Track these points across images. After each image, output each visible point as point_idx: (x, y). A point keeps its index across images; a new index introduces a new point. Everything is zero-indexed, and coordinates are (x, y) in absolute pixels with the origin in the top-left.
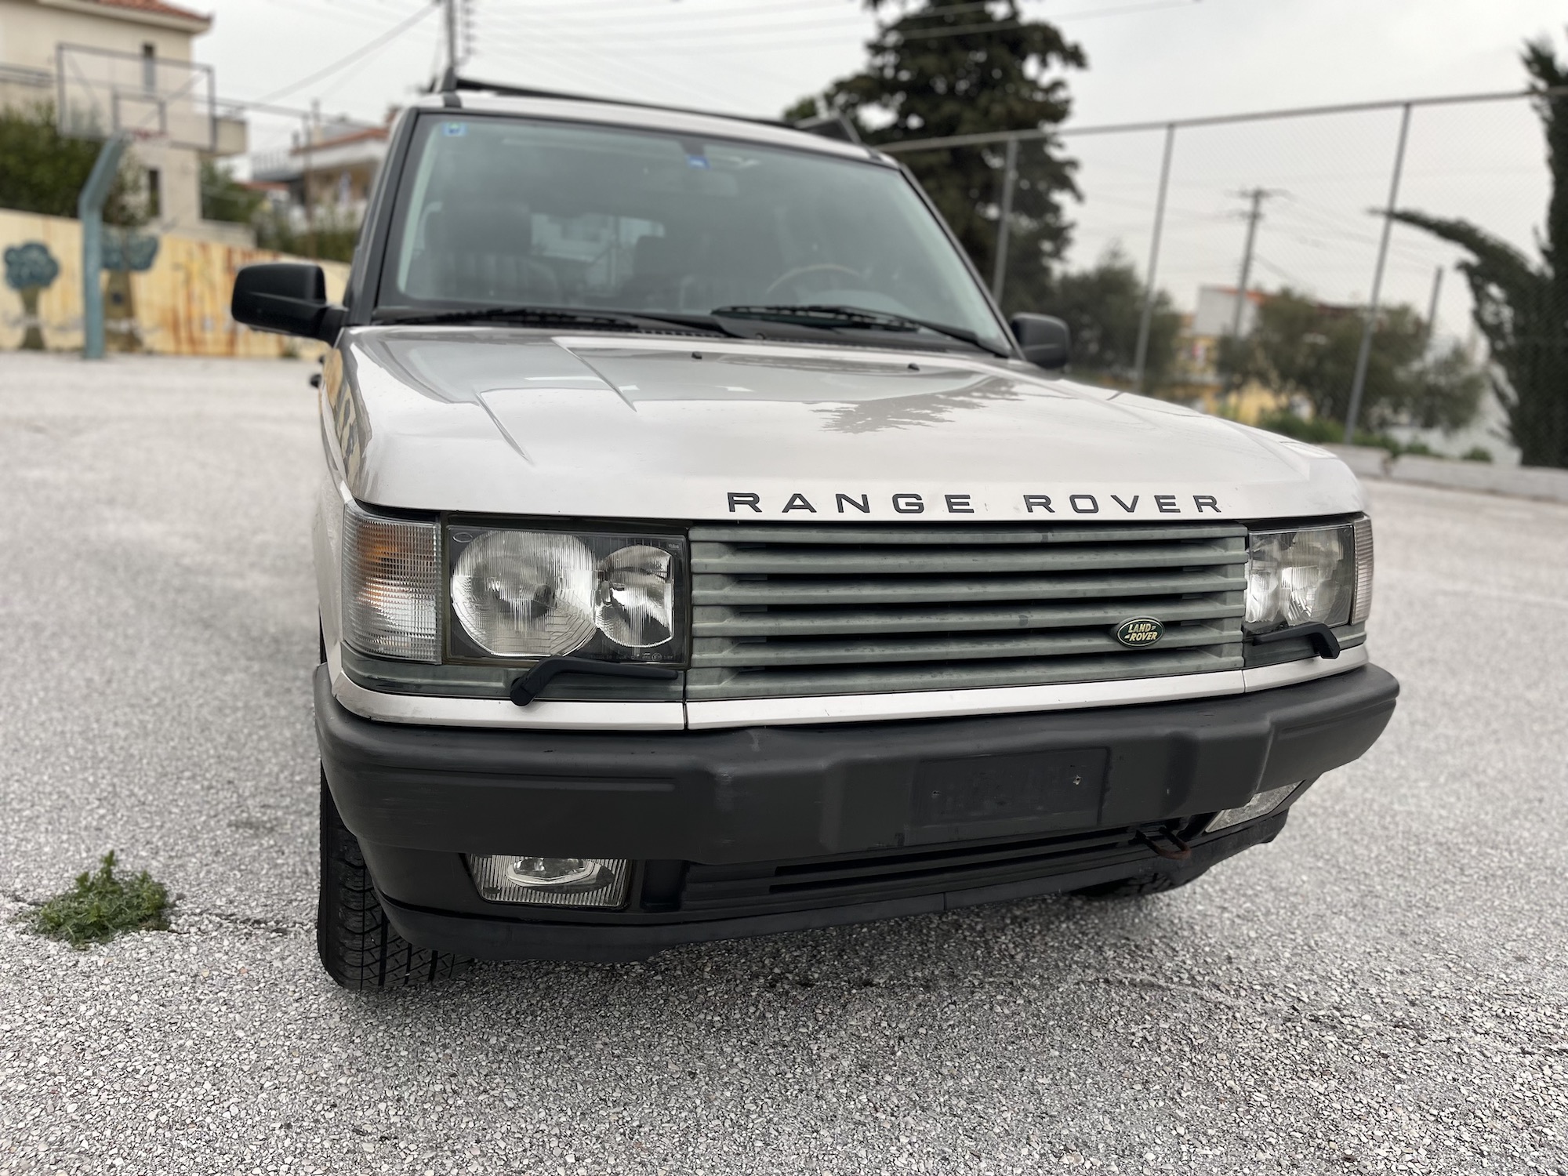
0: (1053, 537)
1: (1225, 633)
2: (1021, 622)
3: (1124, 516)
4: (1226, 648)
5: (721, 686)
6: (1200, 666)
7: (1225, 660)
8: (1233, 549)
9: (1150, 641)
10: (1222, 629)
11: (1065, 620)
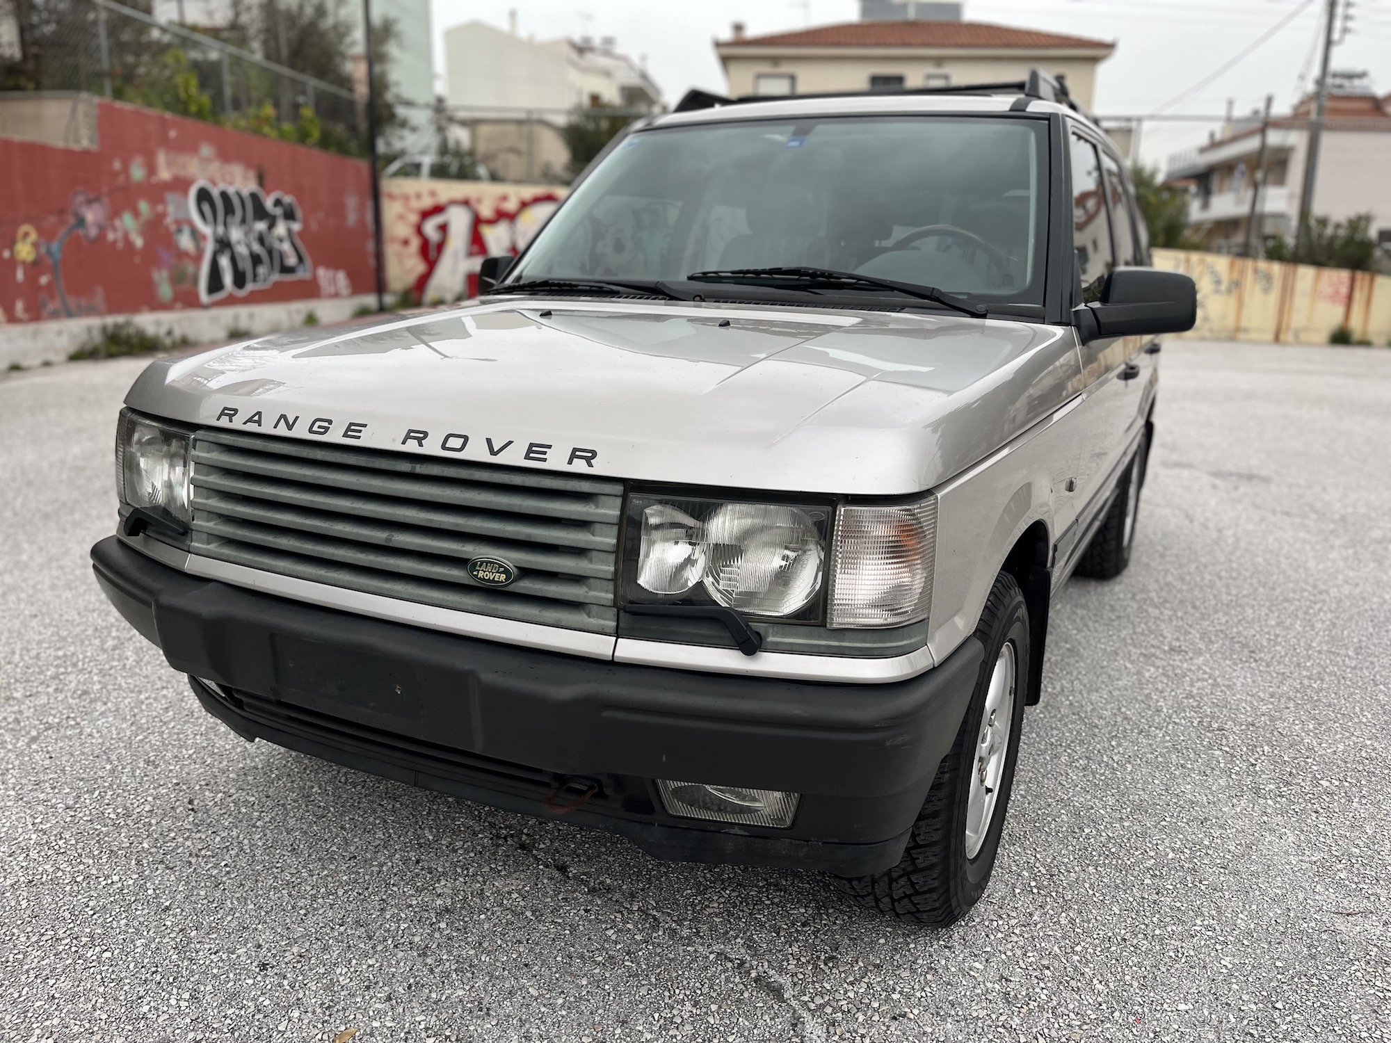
0: (420, 469)
1: (592, 593)
2: (387, 540)
3: (488, 458)
4: (594, 609)
5: (209, 547)
6: (559, 620)
7: (593, 622)
8: (603, 507)
9: (498, 582)
10: (590, 589)
11: (422, 546)
